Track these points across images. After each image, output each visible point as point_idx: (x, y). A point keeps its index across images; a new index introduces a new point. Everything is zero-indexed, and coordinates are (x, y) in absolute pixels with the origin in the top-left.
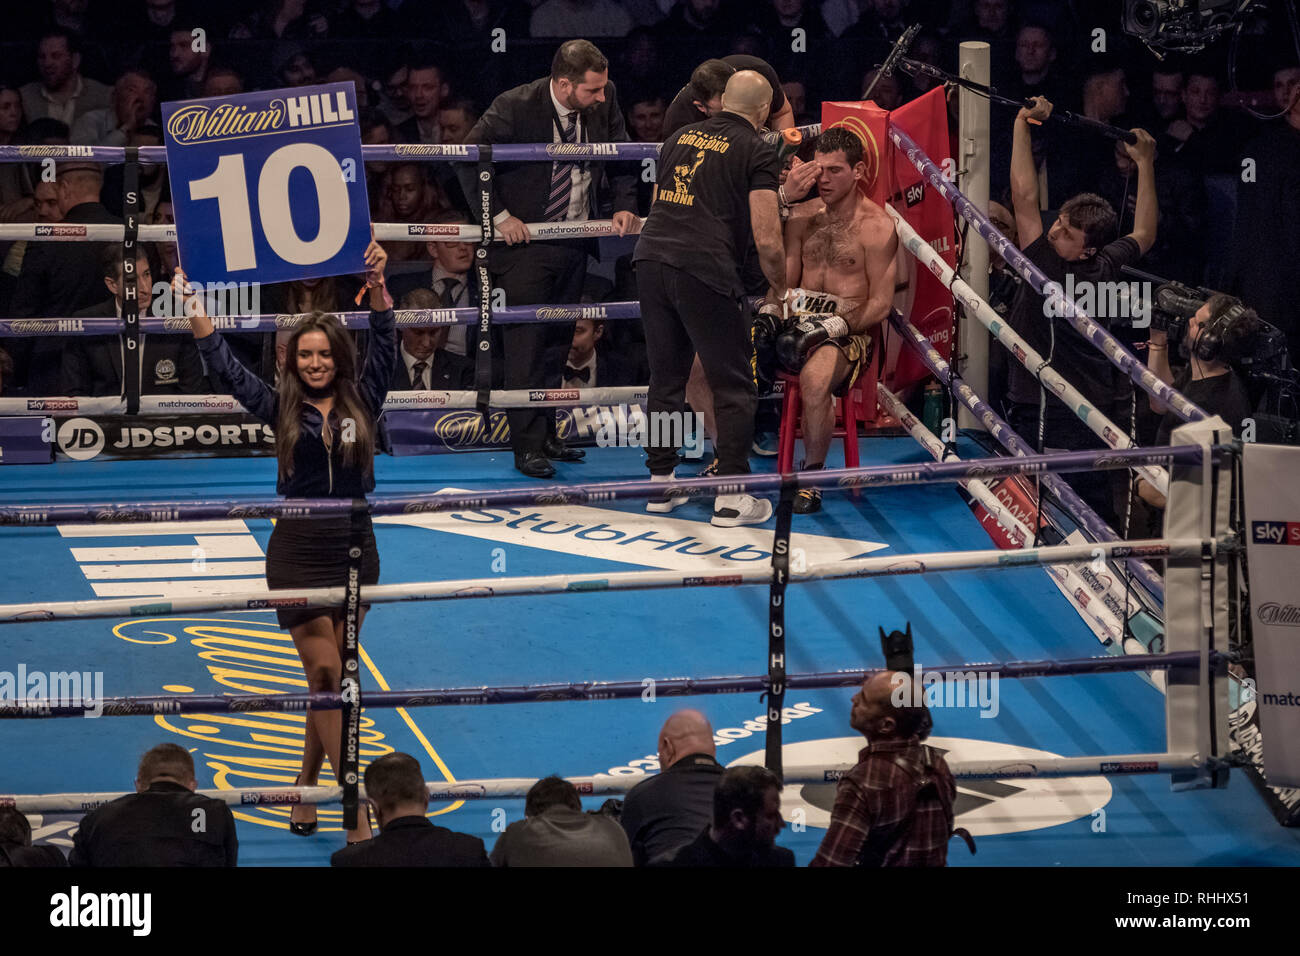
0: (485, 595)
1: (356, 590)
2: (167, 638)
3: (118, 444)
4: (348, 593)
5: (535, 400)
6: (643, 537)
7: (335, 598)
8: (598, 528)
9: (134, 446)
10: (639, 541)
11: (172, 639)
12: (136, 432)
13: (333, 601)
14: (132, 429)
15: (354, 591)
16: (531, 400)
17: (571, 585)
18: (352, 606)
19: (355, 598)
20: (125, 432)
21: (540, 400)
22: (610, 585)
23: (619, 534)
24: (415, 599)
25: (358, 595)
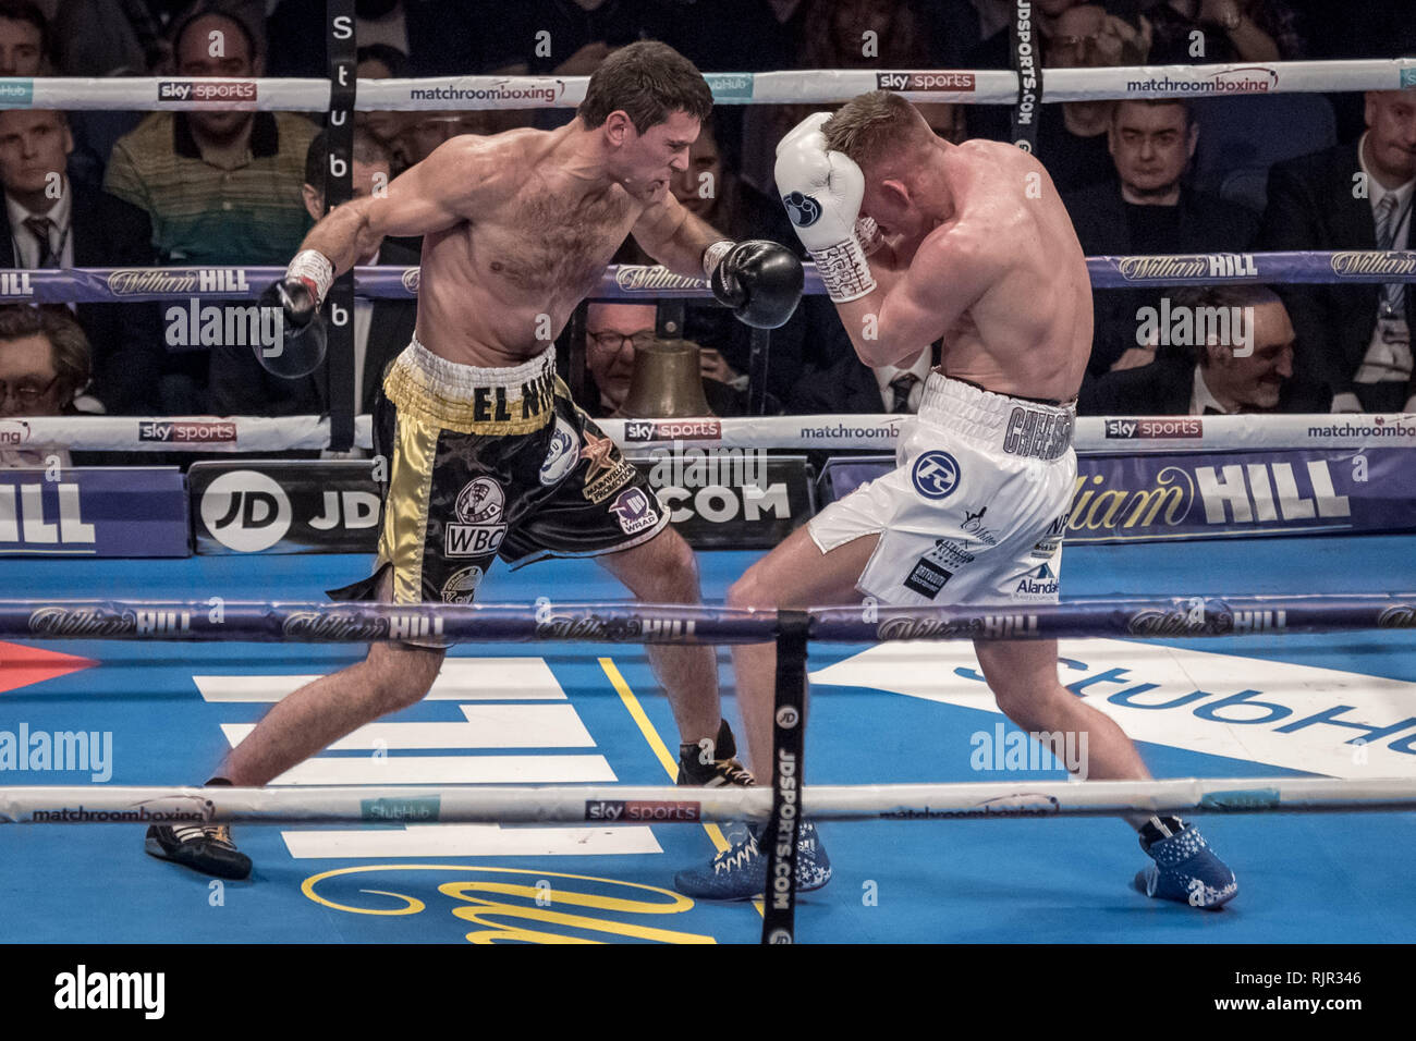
0: (1042, 813)
1: (793, 793)
2: (407, 904)
3: (317, 523)
4: (779, 800)
5: (1117, 436)
6: (1325, 717)
7: (753, 806)
8: (1237, 699)
9: (348, 525)
10: (1319, 725)
11: (416, 906)
12: (352, 499)
13: (752, 812)
14: (345, 494)
15: (790, 796)
16: (1109, 435)
17: (1209, 797)
18: (786, 825)
19: (793, 809)
20: (330, 497)
21: (1125, 436)
22: (1283, 799)
23: (1280, 712)
24: (909, 815)
25: (798, 804)
